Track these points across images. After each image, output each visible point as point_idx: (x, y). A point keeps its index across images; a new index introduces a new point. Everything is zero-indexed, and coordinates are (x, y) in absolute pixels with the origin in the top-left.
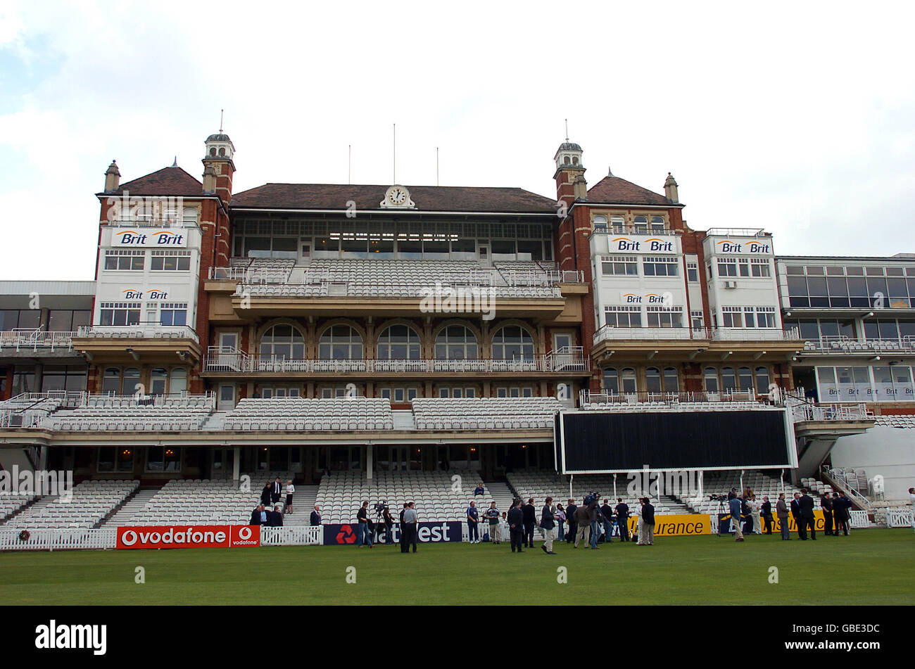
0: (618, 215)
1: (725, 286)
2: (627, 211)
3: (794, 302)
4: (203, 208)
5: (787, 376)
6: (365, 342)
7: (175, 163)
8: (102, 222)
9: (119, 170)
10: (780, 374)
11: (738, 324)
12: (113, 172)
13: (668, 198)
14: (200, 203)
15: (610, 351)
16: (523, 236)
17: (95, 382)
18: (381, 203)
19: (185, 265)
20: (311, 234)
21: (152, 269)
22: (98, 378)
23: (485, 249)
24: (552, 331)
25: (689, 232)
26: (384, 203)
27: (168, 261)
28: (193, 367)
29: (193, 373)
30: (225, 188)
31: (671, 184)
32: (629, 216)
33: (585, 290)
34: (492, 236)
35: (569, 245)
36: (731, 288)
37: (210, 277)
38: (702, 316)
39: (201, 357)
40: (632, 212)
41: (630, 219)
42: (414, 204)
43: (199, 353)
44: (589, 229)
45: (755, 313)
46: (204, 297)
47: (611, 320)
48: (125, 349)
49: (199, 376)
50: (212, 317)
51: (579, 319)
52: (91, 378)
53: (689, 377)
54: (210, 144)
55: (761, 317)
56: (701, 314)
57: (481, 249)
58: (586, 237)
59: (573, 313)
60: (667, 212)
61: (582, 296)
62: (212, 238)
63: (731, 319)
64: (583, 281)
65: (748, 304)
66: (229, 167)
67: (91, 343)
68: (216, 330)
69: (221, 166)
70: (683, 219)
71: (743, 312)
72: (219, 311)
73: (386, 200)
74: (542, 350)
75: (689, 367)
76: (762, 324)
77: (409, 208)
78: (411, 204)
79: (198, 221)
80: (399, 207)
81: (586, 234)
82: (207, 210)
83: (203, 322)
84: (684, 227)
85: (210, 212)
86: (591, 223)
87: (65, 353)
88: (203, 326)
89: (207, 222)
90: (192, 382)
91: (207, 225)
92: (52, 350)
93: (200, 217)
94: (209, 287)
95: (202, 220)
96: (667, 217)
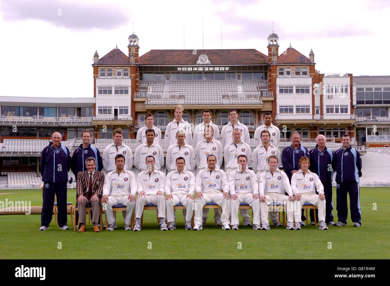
0: (288, 68)
1: (328, 97)
2: (292, 66)
3: (358, 102)
4: (131, 69)
5: (353, 131)
6: (191, 118)
7: (117, 47)
8: (94, 75)
9: (98, 54)
10: (350, 130)
11: (332, 112)
12: (96, 55)
13: (310, 60)
14: (130, 67)
15: (278, 124)
16: (255, 70)
17: (97, 134)
18: (197, 62)
19: (126, 92)
20: (169, 70)
21: (115, 94)
22: (98, 132)
23: (240, 75)
25: (317, 74)
26: (198, 62)
27: (121, 91)
28: (131, 128)
29: (131, 130)
30: (137, 58)
31: (312, 54)
32: (293, 68)
33: (273, 99)
34: (243, 70)
35: (271, 78)
36: (330, 98)
37: (135, 96)
38: (320, 108)
39: (133, 125)
40: (294, 66)
41: (293, 70)
42: (210, 62)
43: (133, 123)
44: (276, 74)
45: (340, 108)
46: (133, 103)
47: (281, 111)
48: (110, 124)
49: (133, 131)
50: (136, 110)
51: (271, 110)
52: (96, 132)
53: (312, 131)
54: (130, 39)
55: (342, 109)
56: (319, 107)
57: (238, 75)
58: (275, 78)
59: (268, 107)
60: (308, 66)
61: (272, 101)
62: (135, 80)
63: (330, 110)
64: (272, 95)
65: (337, 104)
66: (137, 48)
67: (98, 122)
68: (137, 114)
69: (135, 49)
70: (315, 69)
71: (334, 108)
72: (139, 108)
73: (199, 60)
74: (257, 121)
75: (312, 128)
76: (342, 112)
77: (208, 64)
78: (209, 62)
79: (129, 74)
80: (204, 63)
81: (275, 77)
82: (132, 70)
83: (134, 112)
84: (315, 72)
85: (134, 71)
86: (277, 72)
87: (87, 125)
88: (134, 114)
89: (133, 75)
90: (131, 134)
91: (133, 76)
92: (83, 124)
93: (130, 73)
94: (135, 100)
95: (131, 74)
96: (309, 68)
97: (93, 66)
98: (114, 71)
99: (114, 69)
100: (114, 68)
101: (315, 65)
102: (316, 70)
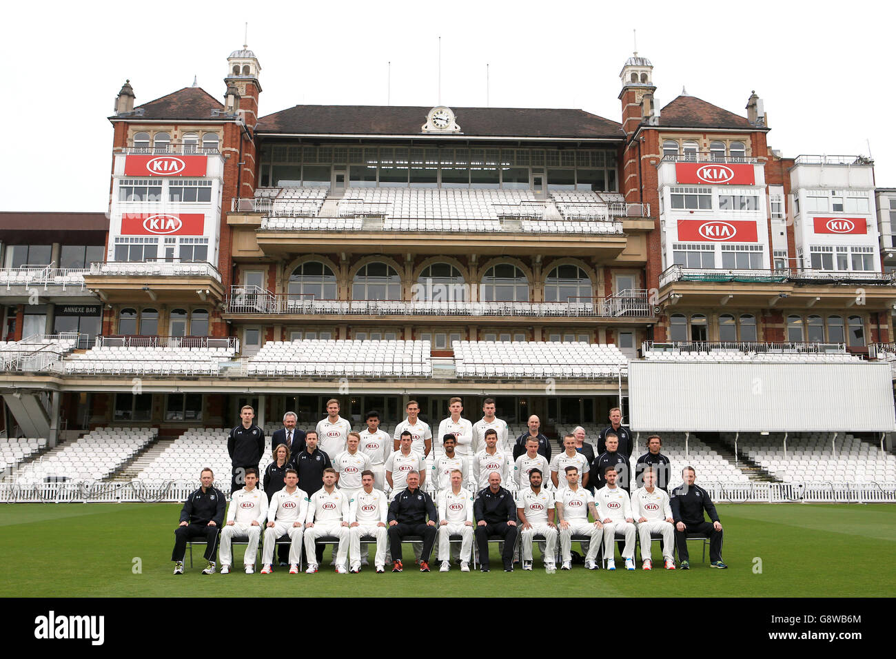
0: (691, 140)
2: (701, 136)
4: (225, 133)
5: (884, 326)
6: (403, 281)
7: (195, 83)
9: (133, 91)
10: (878, 324)
11: (827, 265)
12: (127, 93)
13: (750, 120)
14: (222, 128)
15: (677, 295)
16: (583, 165)
17: (110, 324)
18: (423, 128)
19: (205, 196)
20: (345, 161)
21: (170, 200)
22: (113, 319)
23: (542, 180)
24: (613, 272)
25: (774, 160)
26: (426, 127)
27: (187, 191)
28: (214, 307)
29: (214, 315)
30: (250, 111)
31: (754, 104)
32: (705, 141)
33: (650, 226)
34: (548, 164)
35: (634, 175)
37: (233, 210)
38: (787, 257)
39: (224, 297)
40: (707, 136)
41: (705, 145)
42: (459, 128)
43: (222, 292)
44: (657, 156)
45: (849, 254)
46: (227, 231)
47: (679, 260)
48: (141, 287)
49: (221, 318)
50: (236, 254)
51: (643, 258)
52: (106, 319)
53: (769, 325)
54: (233, 61)
55: (856, 257)
56: (785, 255)
57: (535, 179)
58: (653, 165)
59: (637, 252)
60: (748, 137)
61: (647, 232)
62: (235, 166)
64: (649, 215)
65: (841, 244)
66: (255, 87)
67: (104, 282)
68: (241, 267)
69: (244, 86)
70: (768, 145)
71: (835, 253)
72: (243, 247)
73: (429, 124)
74: (602, 293)
75: (769, 314)
76: (857, 267)
77: (454, 132)
78: (456, 128)
79: (220, 147)
80: (444, 131)
81: (653, 162)
82: (229, 135)
83: (226, 259)
84: (769, 154)
85: (232, 137)
86: (660, 149)
87: (77, 292)
88: (226, 264)
89: (229, 149)
90: (214, 325)
91: (230, 152)
92: (64, 289)
93: (222, 142)
94: (231, 220)
95: (224, 146)
96: (749, 142)
97: (115, 124)
98: (175, 136)
99: (174, 132)
100: (176, 130)
101: (767, 135)
102: (770, 147)
